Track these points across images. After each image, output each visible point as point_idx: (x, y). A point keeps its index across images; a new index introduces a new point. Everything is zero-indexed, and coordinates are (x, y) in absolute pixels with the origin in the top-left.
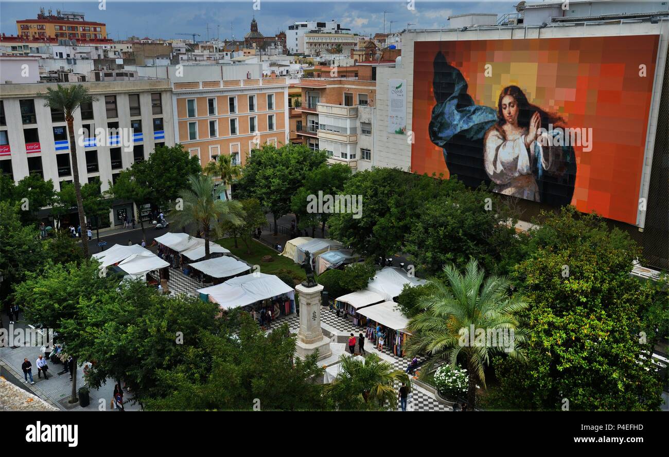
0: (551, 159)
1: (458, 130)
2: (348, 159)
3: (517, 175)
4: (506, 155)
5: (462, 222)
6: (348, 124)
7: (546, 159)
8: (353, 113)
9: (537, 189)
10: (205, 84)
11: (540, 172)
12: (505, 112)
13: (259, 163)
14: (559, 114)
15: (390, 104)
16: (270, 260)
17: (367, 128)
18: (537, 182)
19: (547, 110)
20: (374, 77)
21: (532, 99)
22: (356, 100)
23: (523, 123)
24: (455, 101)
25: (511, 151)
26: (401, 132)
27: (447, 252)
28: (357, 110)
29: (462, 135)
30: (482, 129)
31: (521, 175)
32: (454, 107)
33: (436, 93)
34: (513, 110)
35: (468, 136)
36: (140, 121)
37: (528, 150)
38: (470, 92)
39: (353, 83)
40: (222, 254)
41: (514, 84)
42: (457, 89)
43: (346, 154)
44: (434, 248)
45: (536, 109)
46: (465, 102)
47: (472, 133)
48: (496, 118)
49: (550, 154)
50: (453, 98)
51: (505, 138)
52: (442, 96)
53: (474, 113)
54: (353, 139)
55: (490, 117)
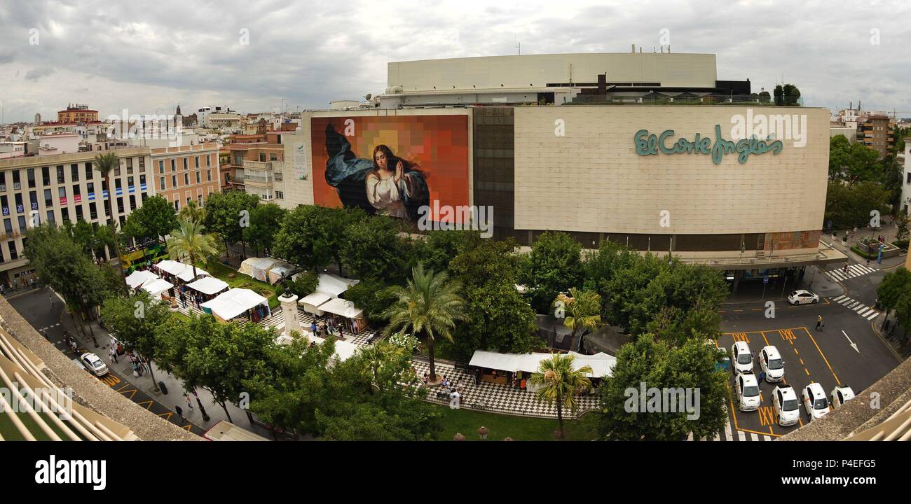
0: (412, 190)
1: (347, 175)
2: (268, 199)
3: (391, 202)
4: (382, 189)
5: (377, 238)
6: (266, 175)
7: (409, 190)
8: (269, 167)
9: (405, 210)
10: (170, 149)
11: (406, 198)
12: (379, 162)
13: (213, 206)
14: (414, 162)
15: (294, 159)
16: (234, 277)
17: (279, 177)
18: (405, 205)
19: (406, 159)
20: (279, 141)
21: (396, 153)
22: (268, 157)
23: (391, 168)
24: (343, 156)
25: (385, 186)
26: (304, 178)
27: (372, 259)
28: (271, 164)
29: (350, 178)
30: (364, 173)
31: (393, 202)
32: (342, 160)
33: (328, 151)
34: (384, 160)
35: (354, 179)
36: (133, 177)
37: (397, 185)
38: (352, 150)
39: (265, 146)
40: (205, 276)
41: (383, 144)
42: (344, 148)
43: (266, 196)
44: (361, 257)
45: (399, 159)
46: (350, 157)
47: (356, 177)
48: (372, 166)
49: (412, 186)
50: (341, 154)
51: (380, 179)
52: (333, 153)
53: (357, 163)
54: (270, 185)
55: (368, 166)
